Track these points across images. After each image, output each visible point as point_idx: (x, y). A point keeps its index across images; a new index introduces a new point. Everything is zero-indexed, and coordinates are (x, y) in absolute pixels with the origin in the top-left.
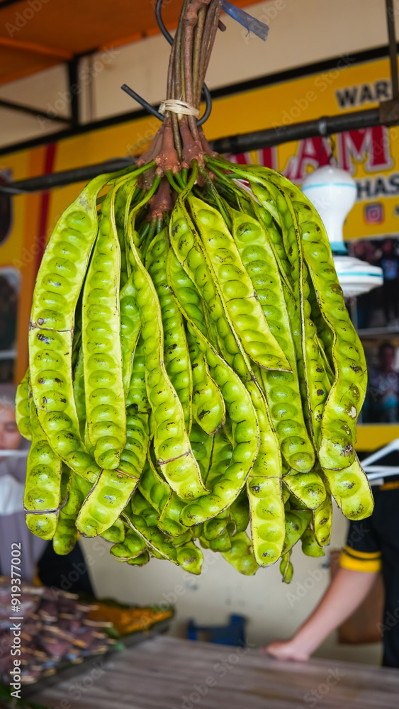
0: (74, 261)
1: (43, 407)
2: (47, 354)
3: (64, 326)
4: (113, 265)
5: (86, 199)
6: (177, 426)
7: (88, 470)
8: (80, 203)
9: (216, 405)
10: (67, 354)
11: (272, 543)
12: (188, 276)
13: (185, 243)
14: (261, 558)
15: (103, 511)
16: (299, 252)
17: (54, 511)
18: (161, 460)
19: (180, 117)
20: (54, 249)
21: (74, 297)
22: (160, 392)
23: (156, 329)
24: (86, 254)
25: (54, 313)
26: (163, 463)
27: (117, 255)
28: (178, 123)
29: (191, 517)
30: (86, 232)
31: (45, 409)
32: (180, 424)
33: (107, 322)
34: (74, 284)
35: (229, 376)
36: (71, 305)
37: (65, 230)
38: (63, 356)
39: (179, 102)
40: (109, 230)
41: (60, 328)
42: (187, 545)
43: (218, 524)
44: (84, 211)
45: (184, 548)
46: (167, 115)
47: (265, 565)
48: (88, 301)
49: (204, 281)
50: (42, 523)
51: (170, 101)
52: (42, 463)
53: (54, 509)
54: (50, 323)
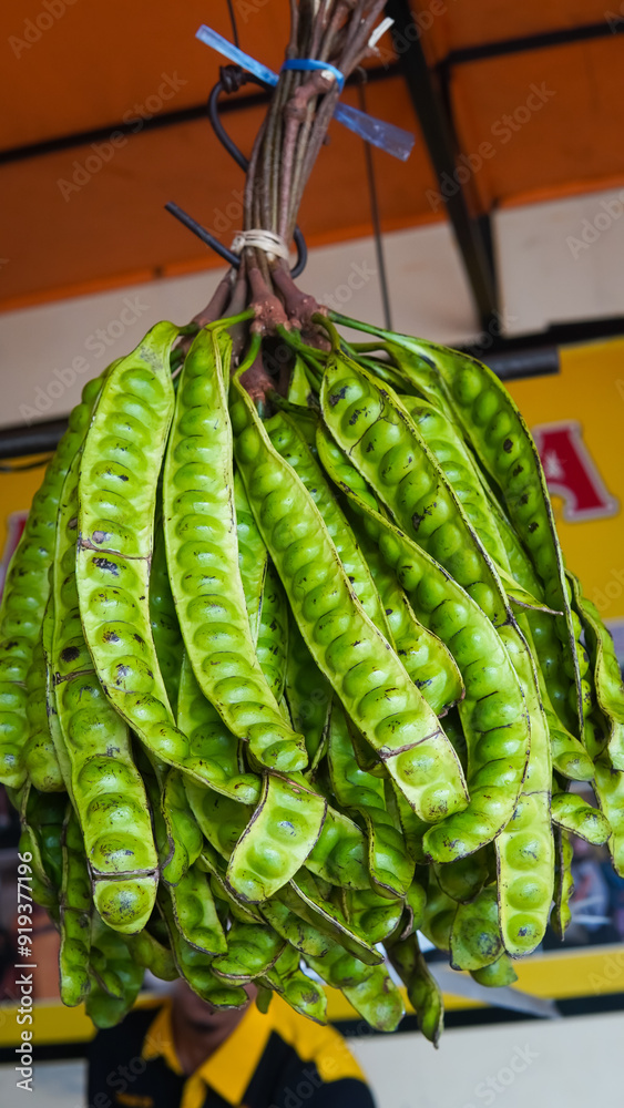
0: (142, 445)
1: (118, 683)
2: (115, 592)
3: (136, 549)
4: (218, 452)
5: (151, 351)
6: (404, 693)
7: (236, 781)
8: (142, 356)
9: (439, 670)
10: (143, 598)
11: (530, 913)
12: (357, 471)
13: (364, 413)
14: (514, 941)
15: (273, 853)
16: (531, 443)
17: (151, 874)
18: (386, 750)
19: (271, 257)
20: (107, 422)
21: (147, 505)
22: (357, 643)
23: (322, 549)
24: (159, 437)
25: (120, 527)
26: (388, 756)
27: (226, 436)
28: (268, 265)
29: (452, 845)
30: (155, 403)
31: (121, 687)
32: (409, 689)
33: (217, 543)
34: (145, 483)
35: (469, 616)
36: (145, 516)
37: (120, 396)
38: (138, 600)
39: (267, 233)
40: (209, 395)
41: (131, 551)
42: (295, 975)
43: (387, 912)
44: (149, 369)
45: (291, 980)
46: (250, 253)
47: (520, 952)
48: (175, 510)
49: (407, 471)
50: (131, 896)
51: (253, 232)
52: (110, 791)
53: (151, 868)
54: (114, 542)
